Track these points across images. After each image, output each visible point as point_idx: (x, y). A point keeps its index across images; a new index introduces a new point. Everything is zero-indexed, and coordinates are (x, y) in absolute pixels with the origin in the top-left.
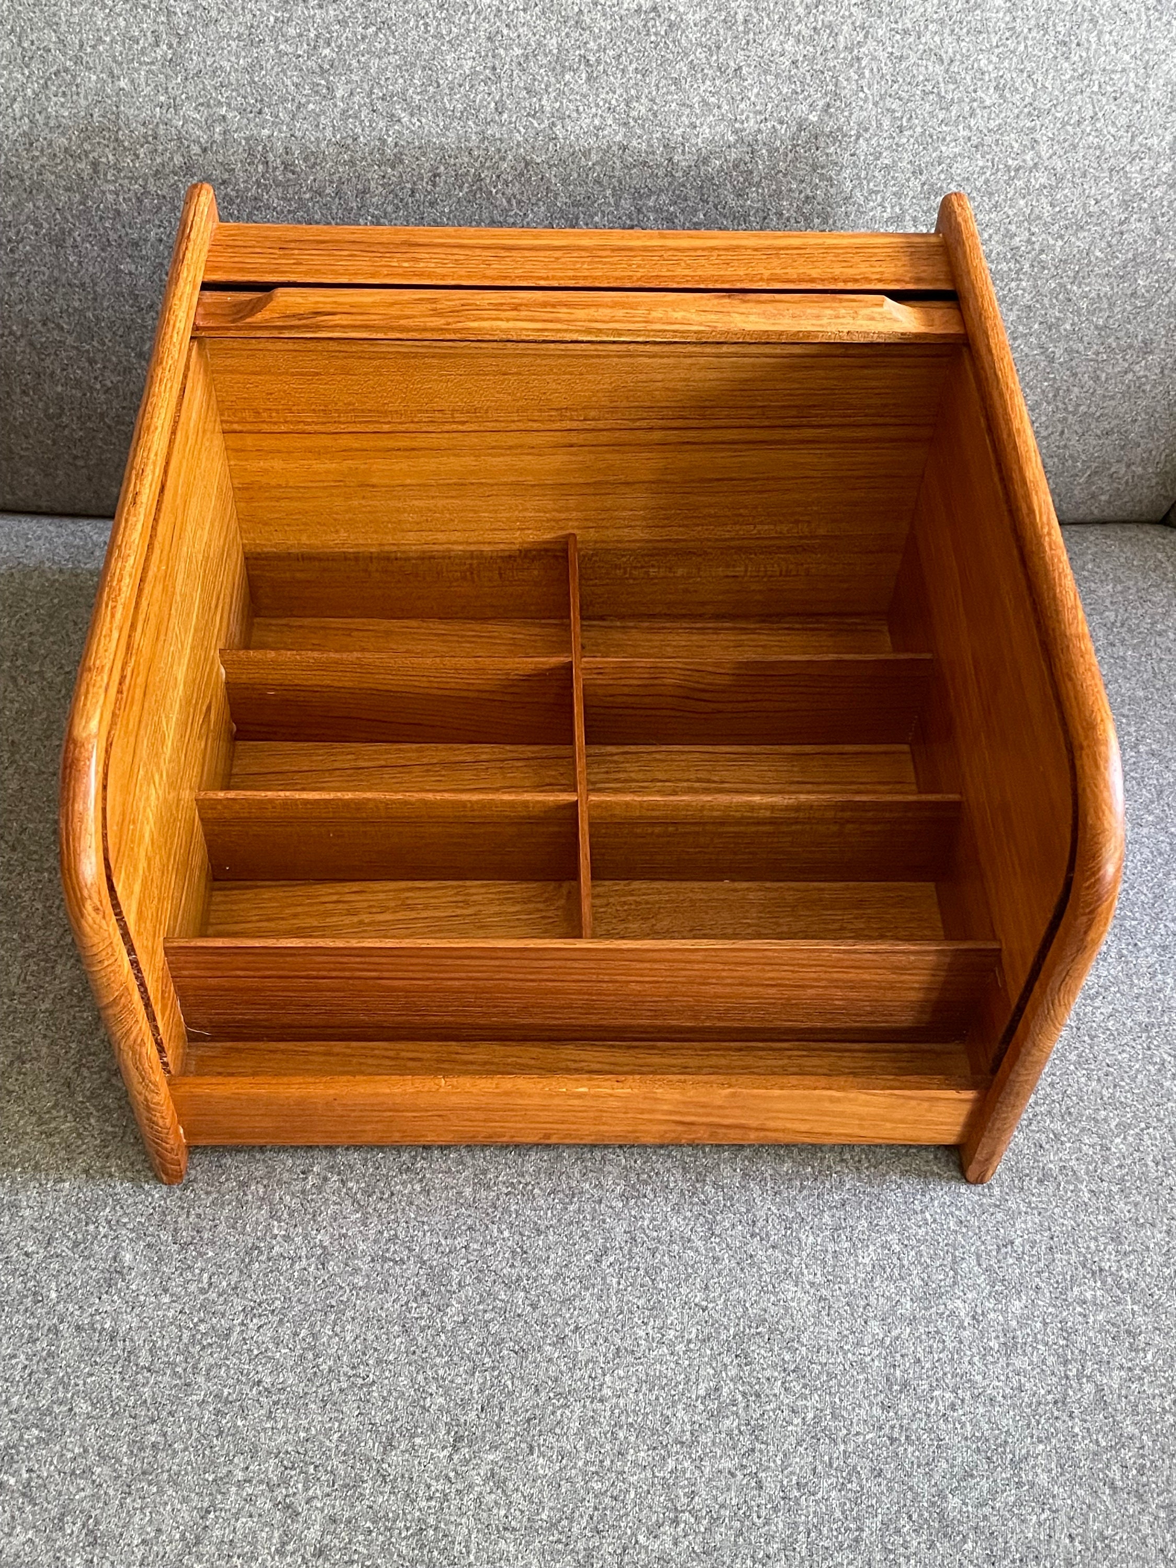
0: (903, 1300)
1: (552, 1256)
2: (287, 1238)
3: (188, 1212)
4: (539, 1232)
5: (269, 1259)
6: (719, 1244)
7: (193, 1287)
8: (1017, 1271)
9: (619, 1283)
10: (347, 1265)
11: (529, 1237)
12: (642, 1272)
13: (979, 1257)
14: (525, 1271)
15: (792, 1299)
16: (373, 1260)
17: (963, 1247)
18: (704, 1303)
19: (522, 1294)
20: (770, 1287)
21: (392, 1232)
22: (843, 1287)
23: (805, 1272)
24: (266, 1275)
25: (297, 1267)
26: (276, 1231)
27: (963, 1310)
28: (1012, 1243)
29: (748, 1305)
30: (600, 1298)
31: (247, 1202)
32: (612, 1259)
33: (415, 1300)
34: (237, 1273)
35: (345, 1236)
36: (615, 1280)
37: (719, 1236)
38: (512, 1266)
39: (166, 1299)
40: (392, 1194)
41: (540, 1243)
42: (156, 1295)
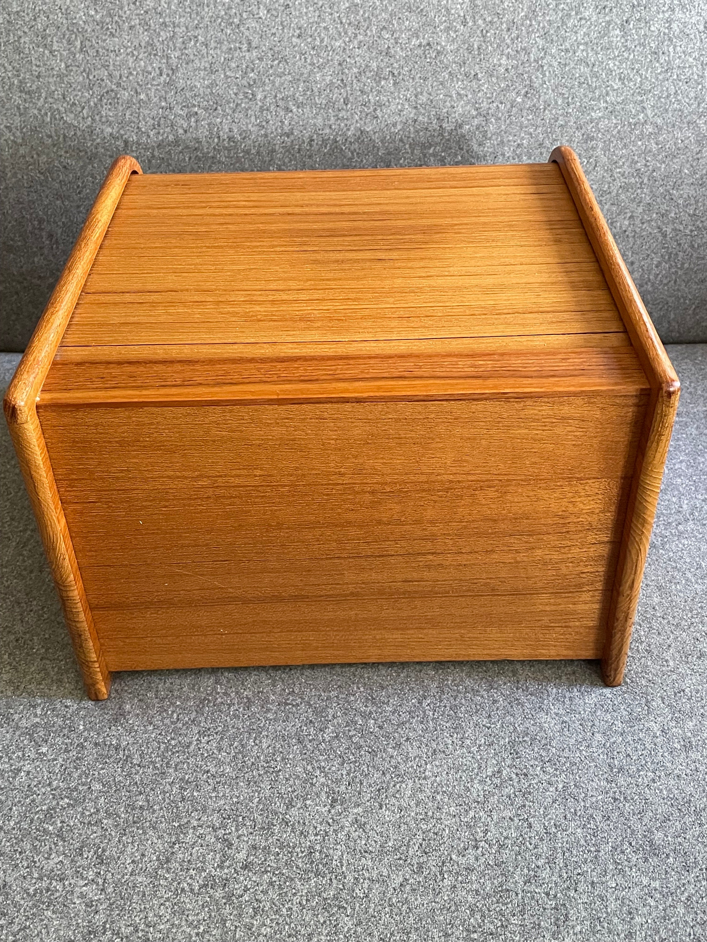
1: (391, 701)
2: (225, 694)
4: (382, 688)
5: (215, 706)
6: (496, 693)
7: (167, 721)
9: (434, 715)
10: (263, 707)
11: (376, 691)
12: (448, 708)
14: (374, 709)
16: (279, 705)
18: (489, 725)
19: (372, 721)
21: (291, 690)
23: (552, 707)
24: (212, 714)
25: (232, 708)
30: (422, 722)
32: (429, 702)
34: (194, 713)
35: (262, 692)
36: (431, 713)
37: (496, 689)
39: (151, 728)
41: (384, 693)
42: (144, 726)
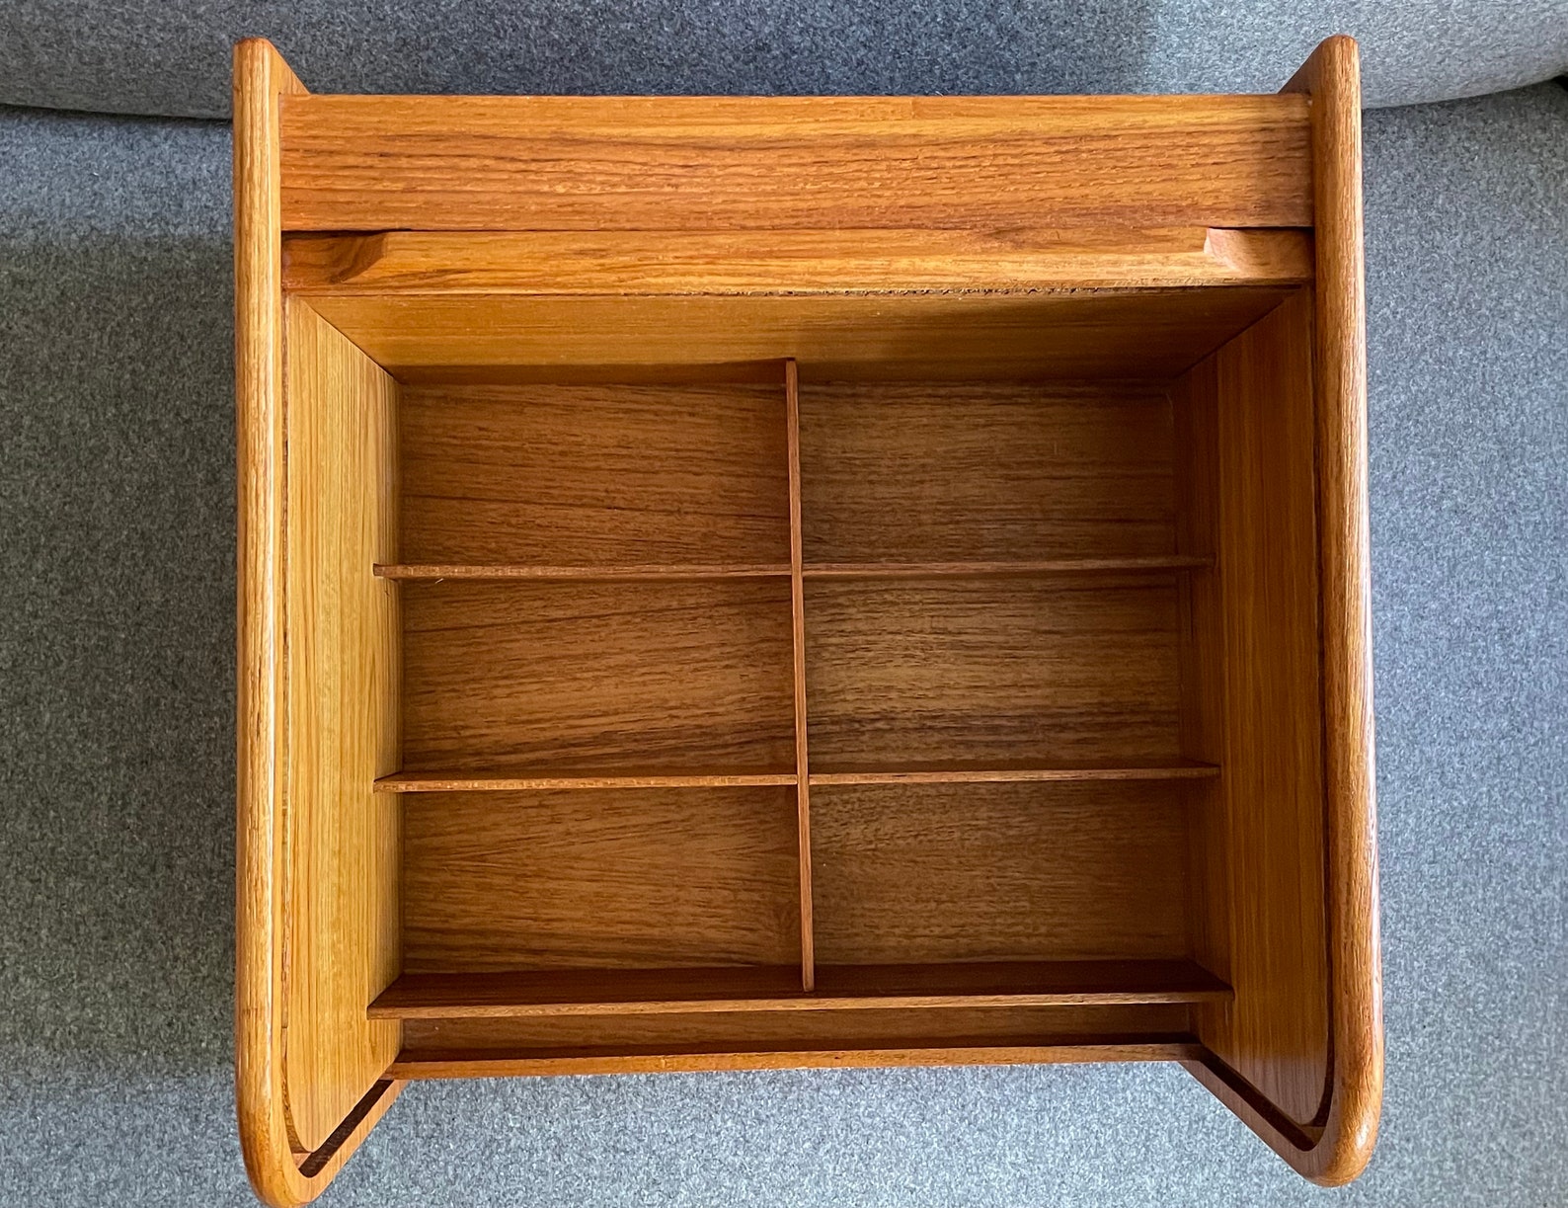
0: (1096, 1177)
1: (774, 1145)
2: (522, 1130)
3: (426, 1104)
4: (761, 1122)
5: (507, 1152)
6: (929, 1129)
7: (440, 1179)
8: (1205, 1145)
9: (835, 1169)
10: (582, 1156)
11: (751, 1127)
12: (856, 1157)
13: (1170, 1133)
14: (747, 1159)
15: (994, 1180)
16: (605, 1150)
17: (1158, 1124)
18: (912, 1186)
19: (746, 1181)
20: (975, 1169)
21: (622, 1124)
22: (1041, 1166)
23: (1008, 1152)
24: (506, 1167)
25: (535, 1158)
26: (511, 1124)
27: (1150, 1184)
28: (1204, 1119)
29: (953, 1186)
30: (817, 1184)
31: (481, 1094)
32: (828, 1146)
33: (647, 1189)
34: (479, 1165)
35: (577, 1127)
36: (831, 1167)
37: (931, 1121)
38: (736, 1154)
39: (416, 1191)
40: (619, 1086)
41: (762, 1131)
42: (407, 1188)
